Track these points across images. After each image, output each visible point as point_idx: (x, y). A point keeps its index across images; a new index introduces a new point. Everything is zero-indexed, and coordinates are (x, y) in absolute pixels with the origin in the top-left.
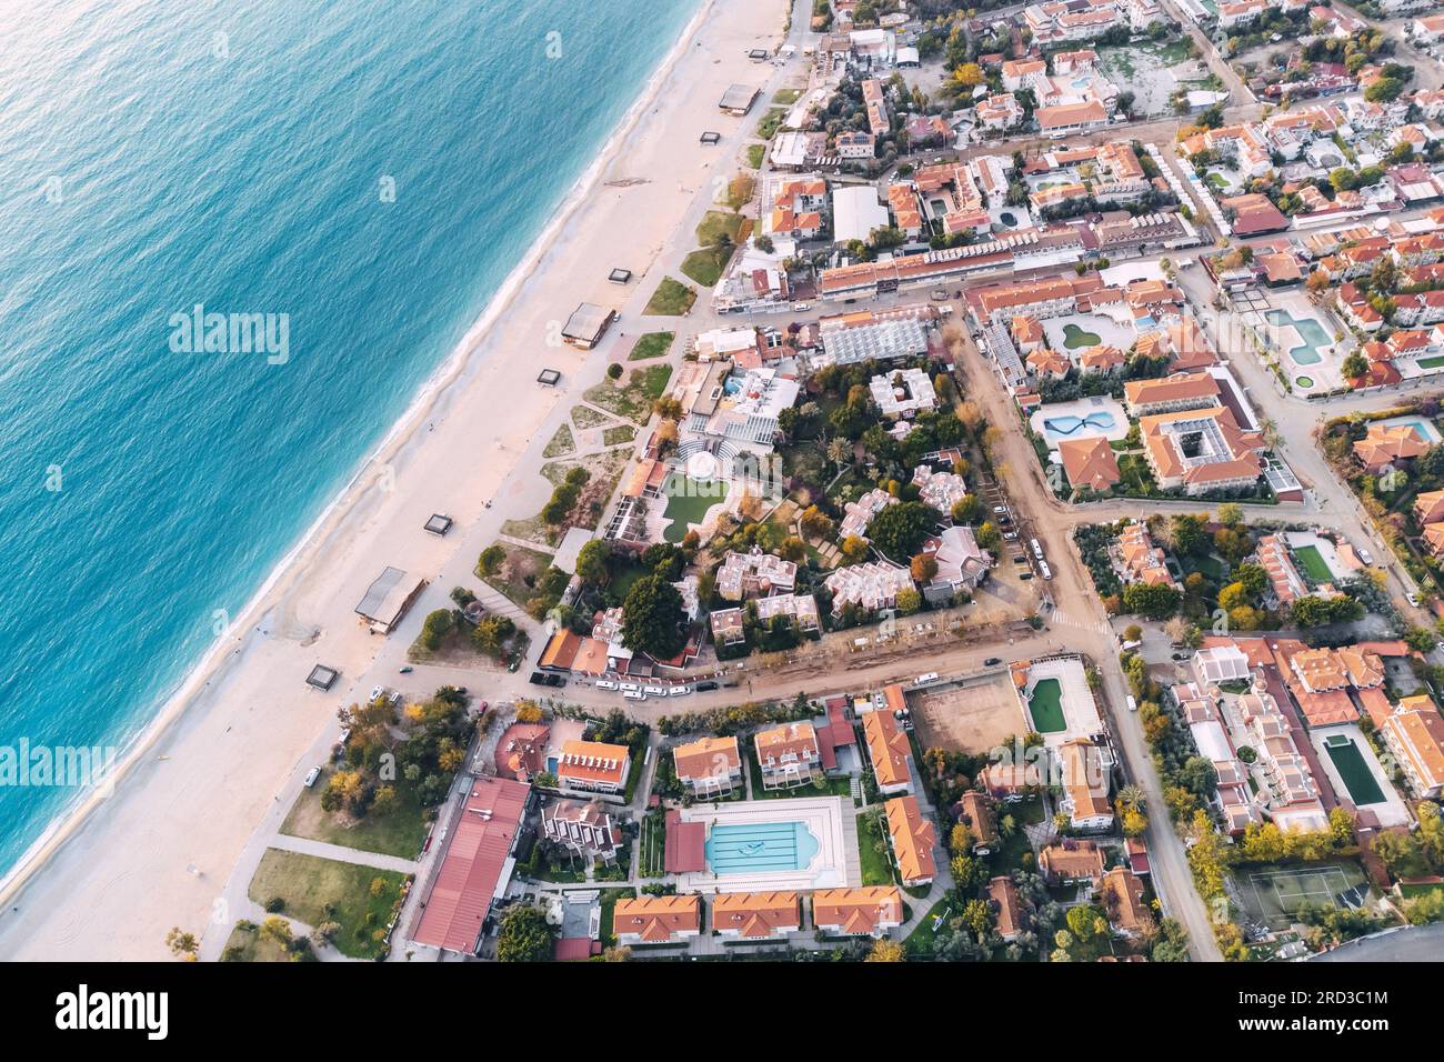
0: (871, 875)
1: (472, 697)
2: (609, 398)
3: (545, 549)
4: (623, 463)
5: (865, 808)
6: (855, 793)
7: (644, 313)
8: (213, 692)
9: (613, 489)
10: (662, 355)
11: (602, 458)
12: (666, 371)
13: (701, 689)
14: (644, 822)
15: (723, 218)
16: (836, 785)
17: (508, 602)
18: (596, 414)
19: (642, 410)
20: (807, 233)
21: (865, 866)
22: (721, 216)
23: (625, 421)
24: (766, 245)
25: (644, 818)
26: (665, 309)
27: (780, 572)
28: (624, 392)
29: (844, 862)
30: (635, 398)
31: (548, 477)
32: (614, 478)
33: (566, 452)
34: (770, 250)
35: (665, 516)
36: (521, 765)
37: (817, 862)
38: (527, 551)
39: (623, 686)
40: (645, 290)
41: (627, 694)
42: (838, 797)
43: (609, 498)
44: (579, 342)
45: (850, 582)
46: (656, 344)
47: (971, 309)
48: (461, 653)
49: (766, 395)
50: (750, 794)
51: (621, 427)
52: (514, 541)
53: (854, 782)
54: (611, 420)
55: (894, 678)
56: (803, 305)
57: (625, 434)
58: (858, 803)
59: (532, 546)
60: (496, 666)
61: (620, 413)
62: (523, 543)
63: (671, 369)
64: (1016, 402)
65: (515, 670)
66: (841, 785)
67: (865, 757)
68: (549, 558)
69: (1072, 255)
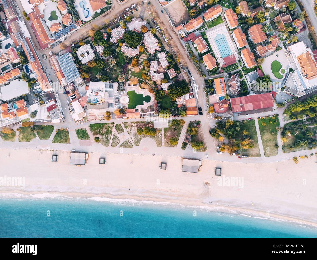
0: (221, 21)
1: (210, 128)
2: (106, 138)
3: (163, 132)
4: (129, 123)
5: (207, 27)
6: (204, 31)
7: (70, 142)
8: (230, 202)
9: (138, 122)
10: (85, 130)
11: (129, 130)
12: (92, 126)
13: (190, 74)
14: (227, 73)
15: (22, 135)
16: (203, 35)
17: (182, 133)
18: (113, 139)
19: (108, 126)
20: (25, 103)
21: (220, 23)
22: (21, 136)
23: (114, 130)
24: (34, 114)
25: (226, 73)
26: (66, 137)
27: (154, 65)
28: (103, 135)
29: (220, 28)
30: (104, 130)
31: (140, 142)
32: (135, 124)
33: (129, 141)
34: (36, 112)
35: (143, 104)
36: (226, 104)
37: (222, 33)
38: (165, 136)
39: (196, 92)
40: (60, 147)
41: (198, 90)
42: (206, 34)
43: (142, 122)
44: (87, 157)
45: (152, 47)
46: (82, 134)
47: (49, 46)
48: (200, 138)
49: (96, 90)
50: (212, 52)
51: (116, 129)
52: (163, 141)
53: (201, 32)
54: (114, 134)
55: (173, 31)
56: (57, 94)
57: (118, 127)
58: (206, 29)
59: (163, 136)
60: (200, 127)
61: (111, 132)
62: (163, 139)
63: (91, 125)
64: (82, 25)
65: (200, 121)
66: (203, 34)
67: (194, 31)
68: (166, 129)
69: (21, 24)
